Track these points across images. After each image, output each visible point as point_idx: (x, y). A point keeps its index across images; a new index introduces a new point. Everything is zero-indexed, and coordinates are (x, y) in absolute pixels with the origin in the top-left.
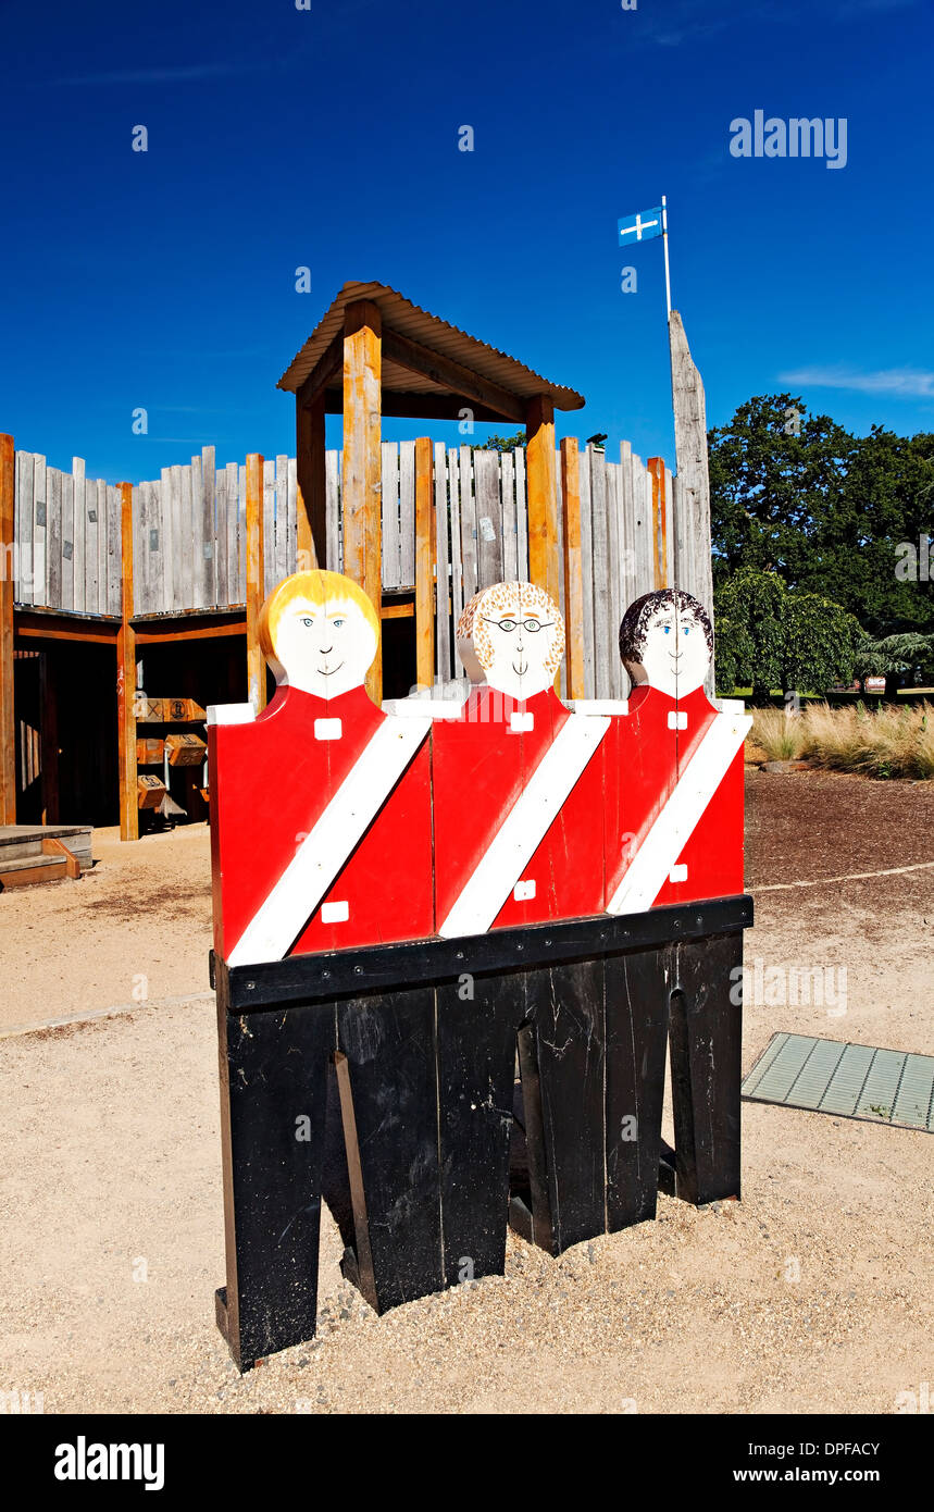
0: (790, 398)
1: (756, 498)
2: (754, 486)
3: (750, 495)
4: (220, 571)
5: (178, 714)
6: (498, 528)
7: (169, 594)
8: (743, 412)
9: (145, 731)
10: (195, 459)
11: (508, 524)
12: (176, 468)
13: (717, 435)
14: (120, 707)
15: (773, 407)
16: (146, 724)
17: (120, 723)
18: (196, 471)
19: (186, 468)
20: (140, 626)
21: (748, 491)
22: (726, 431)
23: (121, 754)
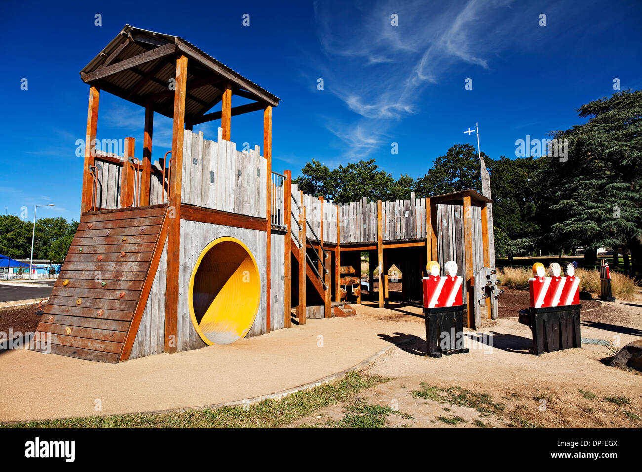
0: (469, 145)
1: (456, 183)
2: (455, 178)
3: (453, 181)
4: (369, 232)
5: (349, 271)
6: (448, 222)
7: (352, 236)
8: (451, 150)
9: (343, 276)
10: (361, 201)
11: (450, 221)
12: (355, 203)
13: (441, 159)
14: (336, 269)
15: (462, 149)
16: (343, 274)
17: (336, 274)
18: (361, 204)
19: (358, 203)
20: (342, 246)
21: (452, 180)
22: (445, 157)
23: (336, 282)
